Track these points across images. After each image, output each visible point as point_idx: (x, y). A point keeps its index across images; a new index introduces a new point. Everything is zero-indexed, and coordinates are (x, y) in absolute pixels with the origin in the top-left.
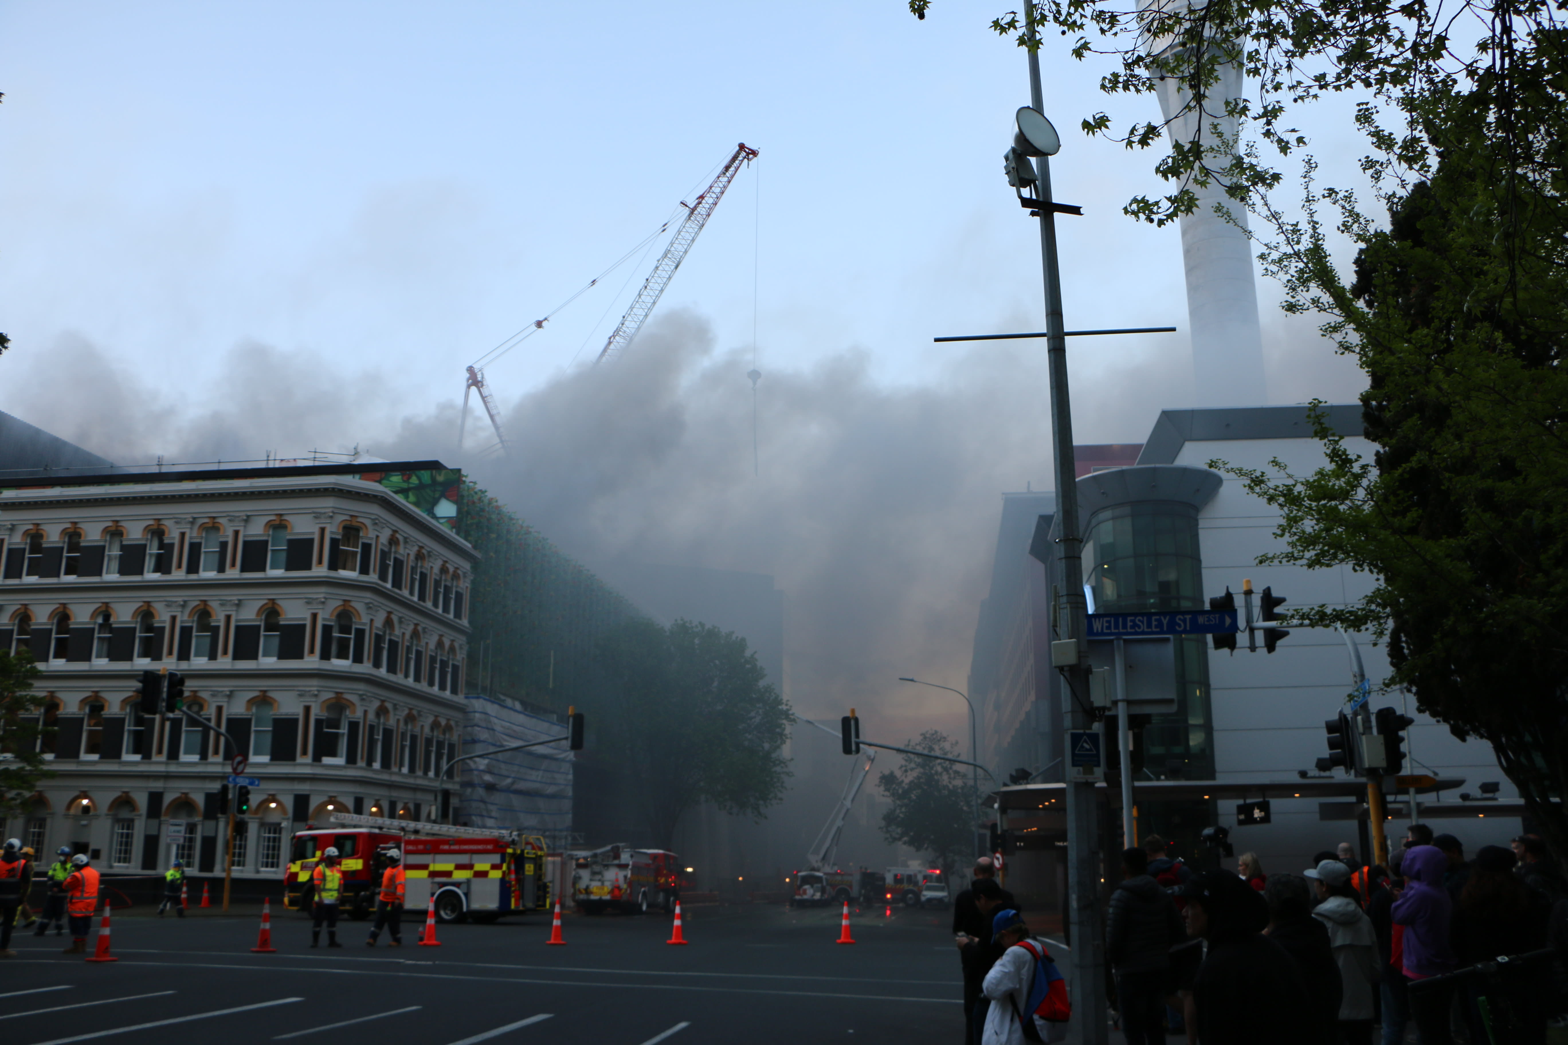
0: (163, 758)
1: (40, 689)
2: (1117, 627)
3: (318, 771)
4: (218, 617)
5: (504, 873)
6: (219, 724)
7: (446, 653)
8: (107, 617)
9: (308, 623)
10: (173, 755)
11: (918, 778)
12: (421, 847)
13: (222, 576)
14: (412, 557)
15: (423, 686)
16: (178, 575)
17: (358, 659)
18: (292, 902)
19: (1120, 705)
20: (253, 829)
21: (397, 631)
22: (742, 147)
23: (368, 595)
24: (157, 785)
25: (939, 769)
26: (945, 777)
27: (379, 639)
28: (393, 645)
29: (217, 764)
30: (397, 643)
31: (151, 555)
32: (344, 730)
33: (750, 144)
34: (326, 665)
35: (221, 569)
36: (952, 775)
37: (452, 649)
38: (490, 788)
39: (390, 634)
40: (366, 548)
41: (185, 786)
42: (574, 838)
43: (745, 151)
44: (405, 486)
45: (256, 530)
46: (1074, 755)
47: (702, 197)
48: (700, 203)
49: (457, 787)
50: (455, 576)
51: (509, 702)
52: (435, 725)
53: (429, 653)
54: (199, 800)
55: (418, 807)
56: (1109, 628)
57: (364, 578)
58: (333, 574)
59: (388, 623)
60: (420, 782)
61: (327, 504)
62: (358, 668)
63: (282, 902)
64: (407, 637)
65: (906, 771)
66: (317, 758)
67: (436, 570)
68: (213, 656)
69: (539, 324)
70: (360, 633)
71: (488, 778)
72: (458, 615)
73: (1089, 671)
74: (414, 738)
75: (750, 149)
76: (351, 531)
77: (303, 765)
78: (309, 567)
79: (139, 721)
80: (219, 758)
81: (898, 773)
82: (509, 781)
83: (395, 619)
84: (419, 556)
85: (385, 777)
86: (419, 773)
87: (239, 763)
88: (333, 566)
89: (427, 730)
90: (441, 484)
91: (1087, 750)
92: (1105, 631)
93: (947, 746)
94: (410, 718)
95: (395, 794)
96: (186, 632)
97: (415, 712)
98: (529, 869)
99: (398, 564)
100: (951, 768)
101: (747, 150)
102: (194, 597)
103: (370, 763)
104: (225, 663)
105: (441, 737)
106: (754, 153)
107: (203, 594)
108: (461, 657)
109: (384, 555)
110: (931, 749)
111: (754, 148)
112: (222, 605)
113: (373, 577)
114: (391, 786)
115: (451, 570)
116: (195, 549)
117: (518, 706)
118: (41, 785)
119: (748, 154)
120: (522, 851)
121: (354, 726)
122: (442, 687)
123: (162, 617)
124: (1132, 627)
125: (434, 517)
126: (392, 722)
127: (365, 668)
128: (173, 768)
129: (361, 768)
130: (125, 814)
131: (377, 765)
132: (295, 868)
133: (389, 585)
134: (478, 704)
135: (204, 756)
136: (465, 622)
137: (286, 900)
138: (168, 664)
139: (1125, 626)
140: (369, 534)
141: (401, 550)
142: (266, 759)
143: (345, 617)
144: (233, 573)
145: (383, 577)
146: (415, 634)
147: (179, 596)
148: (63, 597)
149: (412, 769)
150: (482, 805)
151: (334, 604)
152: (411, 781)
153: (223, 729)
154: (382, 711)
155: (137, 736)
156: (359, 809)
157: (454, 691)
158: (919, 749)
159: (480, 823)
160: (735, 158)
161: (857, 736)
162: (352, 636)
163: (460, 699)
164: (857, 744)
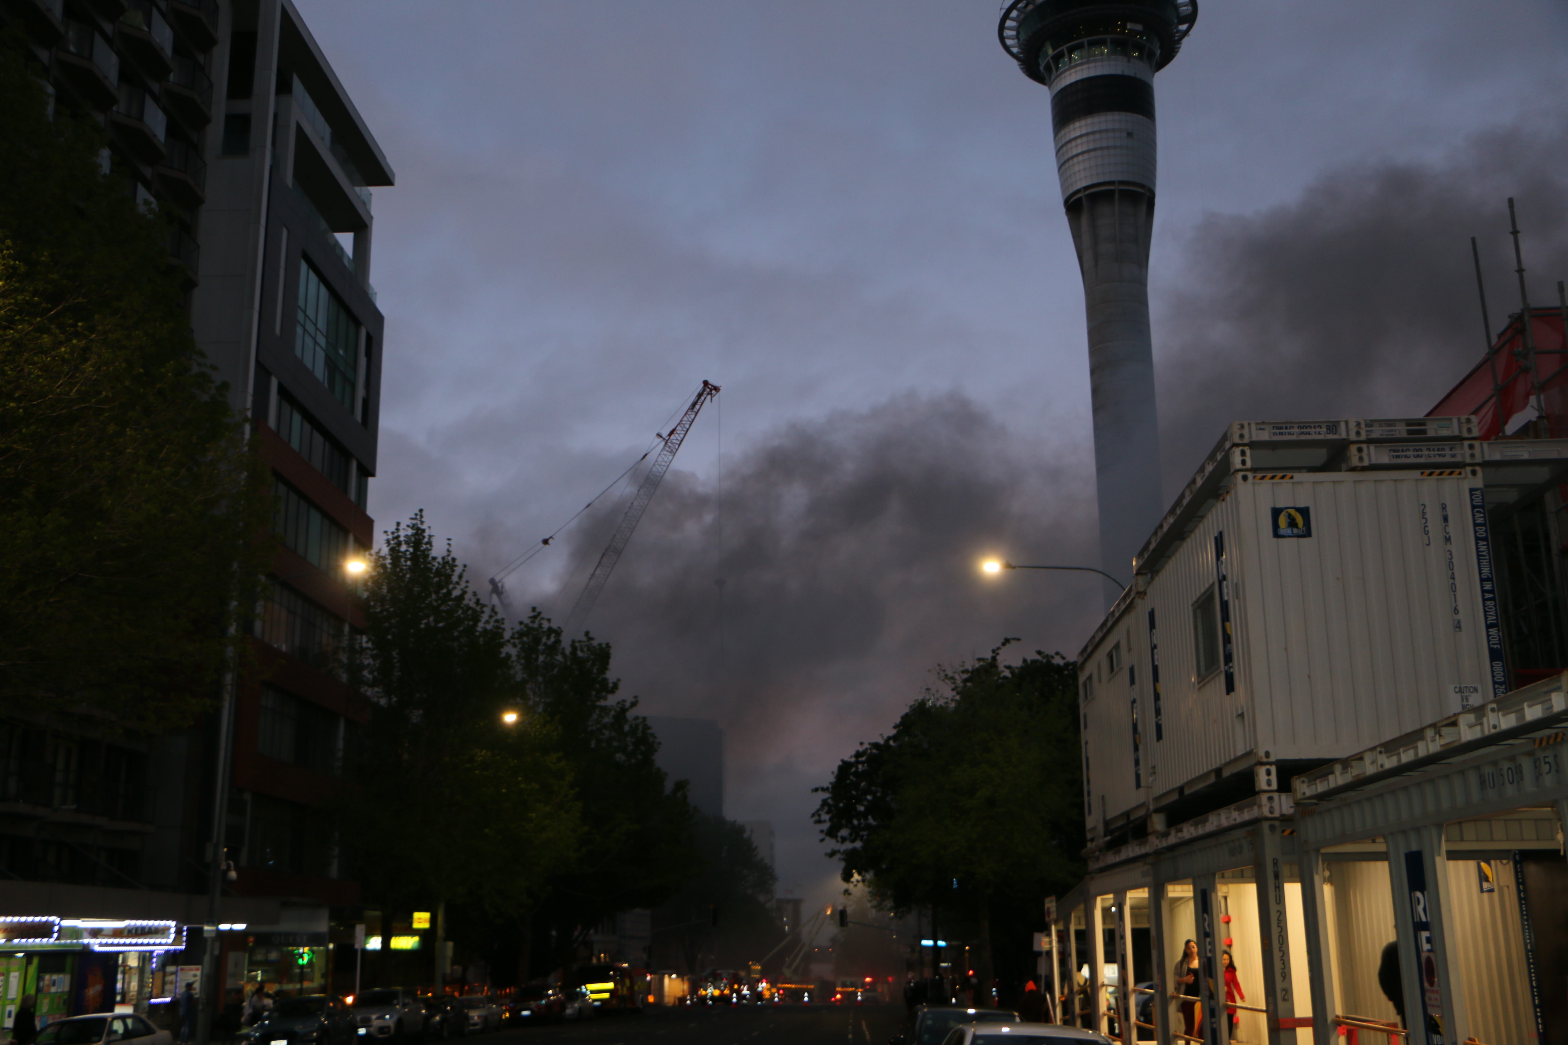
22: (706, 383)
33: (713, 381)
43: (708, 388)
47: (674, 430)
69: (546, 542)
75: (712, 386)
101: (710, 387)
106: (717, 389)
111: (716, 384)
119: (711, 390)
160: (700, 395)
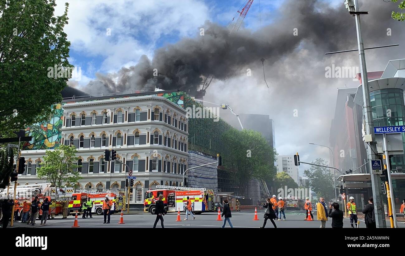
0: (110, 172)
1: (77, 155)
2: (384, 130)
3: (151, 174)
4: (123, 134)
5: (203, 200)
6: (124, 162)
7: (183, 141)
8: (93, 136)
9: (147, 135)
10: (112, 171)
11: (316, 172)
12: (180, 194)
13: (123, 123)
14: (173, 116)
15: (177, 150)
16: (112, 124)
17: (160, 144)
18: (146, 210)
19: (386, 152)
20: (134, 190)
21: (170, 136)
23: (162, 126)
24: (108, 180)
25: (322, 169)
26: (324, 172)
27: (165, 138)
28: (169, 139)
29: (124, 174)
30: (170, 139)
31: (104, 119)
32: (157, 163)
34: (152, 145)
35: (123, 122)
36: (326, 171)
37: (184, 139)
38: (196, 177)
39: (168, 136)
40: (161, 114)
41: (116, 180)
42: (218, 190)
44: (169, 97)
45: (132, 111)
46: (373, 166)
47: (244, 9)
48: (243, 11)
49: (187, 177)
50: (184, 120)
51: (199, 153)
52: (181, 160)
53: (178, 141)
54: (120, 183)
55: (177, 183)
56: (381, 131)
57: (161, 122)
58: (153, 121)
59: (168, 133)
60: (177, 176)
61: (150, 103)
62: (160, 146)
63: (144, 210)
64: (173, 137)
65: (312, 170)
66: (150, 171)
67: (179, 119)
68: (122, 145)
70: (160, 136)
71: (195, 174)
72: (185, 130)
73: (376, 143)
74: (175, 164)
76: (157, 110)
77: (147, 172)
78: (146, 120)
79: (103, 163)
80: (125, 172)
81: (310, 171)
82: (201, 174)
83: (169, 132)
84: (175, 115)
85: (168, 175)
86: (177, 173)
87: (131, 173)
88: (152, 119)
89: (179, 161)
90: (179, 96)
91: (377, 165)
92: (380, 132)
93: (324, 163)
94: (174, 159)
95: (171, 179)
96: (114, 139)
97: (175, 157)
98: (210, 199)
99: (169, 118)
100: (326, 169)
102: (116, 129)
103: (164, 171)
104: (125, 146)
105: (183, 164)
107: (119, 128)
108: (187, 142)
109: (166, 115)
110: (319, 163)
112: (124, 131)
113: (163, 122)
114: (170, 177)
115: (183, 118)
116: (116, 117)
117: (202, 154)
118: (78, 181)
120: (208, 194)
121: (160, 161)
122: (182, 150)
123: (108, 135)
124: (388, 130)
125: (178, 104)
126: (170, 160)
127: (162, 146)
128: (112, 175)
129: (162, 173)
130: (100, 188)
131: (166, 172)
132: (147, 200)
133: (167, 124)
134: (192, 154)
135: (120, 171)
136: (187, 132)
137: (145, 209)
138: (110, 147)
139: (386, 130)
140: (161, 110)
141: (170, 114)
142: (137, 171)
143: (156, 132)
144: (126, 122)
145: (166, 121)
146: (175, 136)
147: (112, 129)
148: (82, 131)
149: (175, 173)
150: (194, 182)
151: (154, 129)
152: (175, 176)
153: (125, 164)
154: (167, 157)
155: (103, 167)
156: (162, 184)
157: (185, 151)
158: (316, 164)
159: (194, 187)
161: (299, 161)
162: (159, 137)
163: (187, 153)
164: (299, 163)
